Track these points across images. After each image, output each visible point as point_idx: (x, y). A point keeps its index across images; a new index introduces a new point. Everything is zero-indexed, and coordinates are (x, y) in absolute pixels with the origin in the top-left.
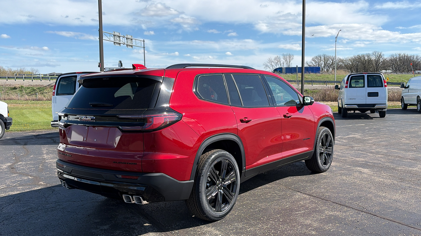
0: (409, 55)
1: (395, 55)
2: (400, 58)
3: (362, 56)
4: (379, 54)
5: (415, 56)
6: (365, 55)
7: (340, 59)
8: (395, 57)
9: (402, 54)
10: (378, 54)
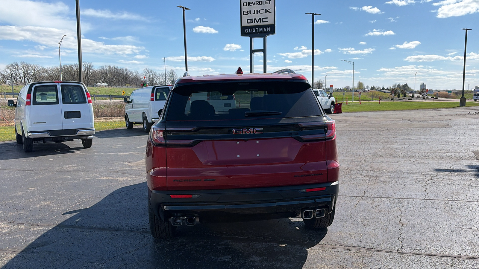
0: (119, 68)
1: (104, 66)
2: (110, 70)
3: (69, 66)
4: (89, 65)
5: (124, 69)
6: (73, 66)
7: (44, 69)
8: (105, 69)
9: (112, 66)
10: (87, 65)
